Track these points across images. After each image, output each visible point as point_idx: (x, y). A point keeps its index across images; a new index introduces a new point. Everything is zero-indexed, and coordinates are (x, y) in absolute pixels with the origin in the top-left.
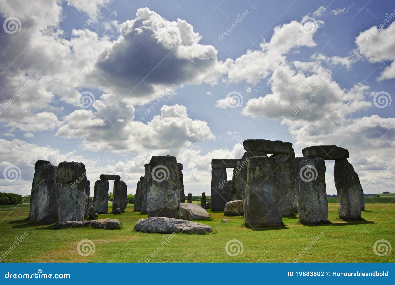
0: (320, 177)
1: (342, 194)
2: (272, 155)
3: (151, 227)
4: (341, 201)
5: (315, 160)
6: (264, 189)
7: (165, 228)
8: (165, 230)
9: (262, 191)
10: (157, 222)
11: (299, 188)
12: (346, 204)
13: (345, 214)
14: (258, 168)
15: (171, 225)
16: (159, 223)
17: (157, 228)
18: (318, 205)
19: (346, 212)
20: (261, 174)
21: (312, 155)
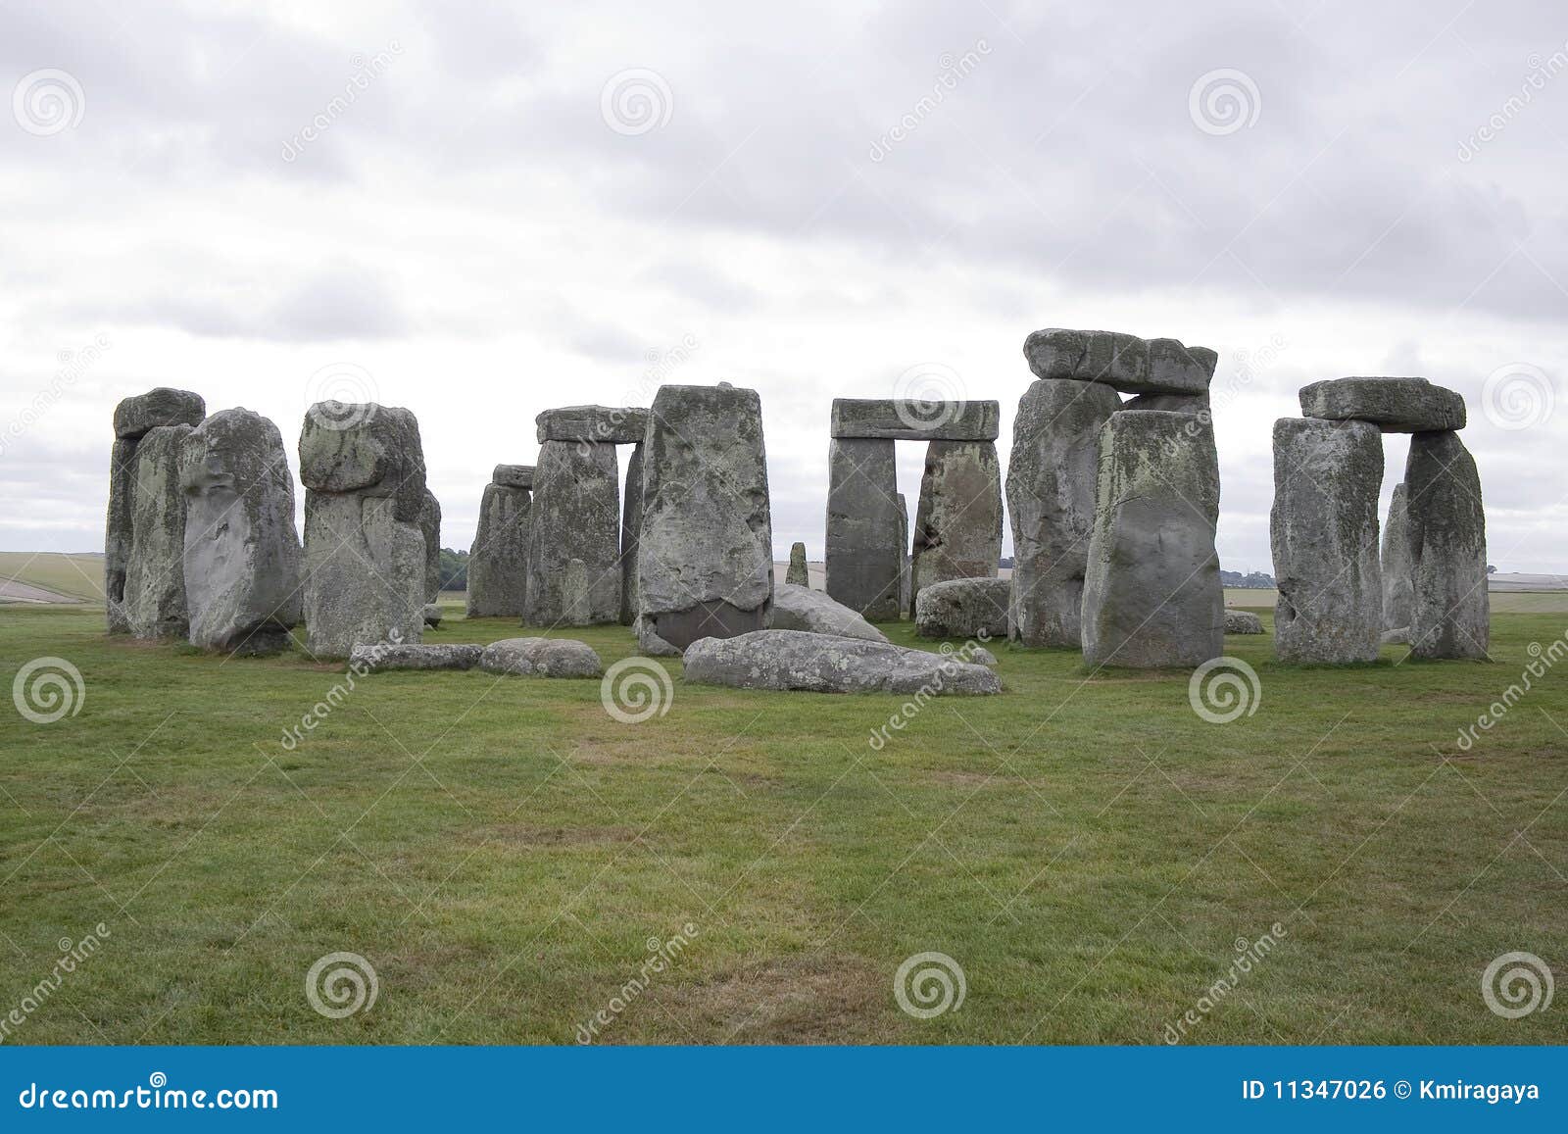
0: (1366, 498)
1: (1432, 568)
2: (1132, 396)
3: (759, 666)
4: (1424, 590)
5: (1349, 431)
6: (1163, 536)
7: (818, 671)
8: (821, 680)
9: (1158, 545)
10: (784, 651)
11: (1289, 538)
12: (1444, 602)
13: (1434, 640)
14: (1143, 455)
15: (845, 661)
16: (793, 655)
17: (784, 672)
18: (1352, 602)
19: (1441, 631)
20: (1158, 477)
21: (1340, 413)
